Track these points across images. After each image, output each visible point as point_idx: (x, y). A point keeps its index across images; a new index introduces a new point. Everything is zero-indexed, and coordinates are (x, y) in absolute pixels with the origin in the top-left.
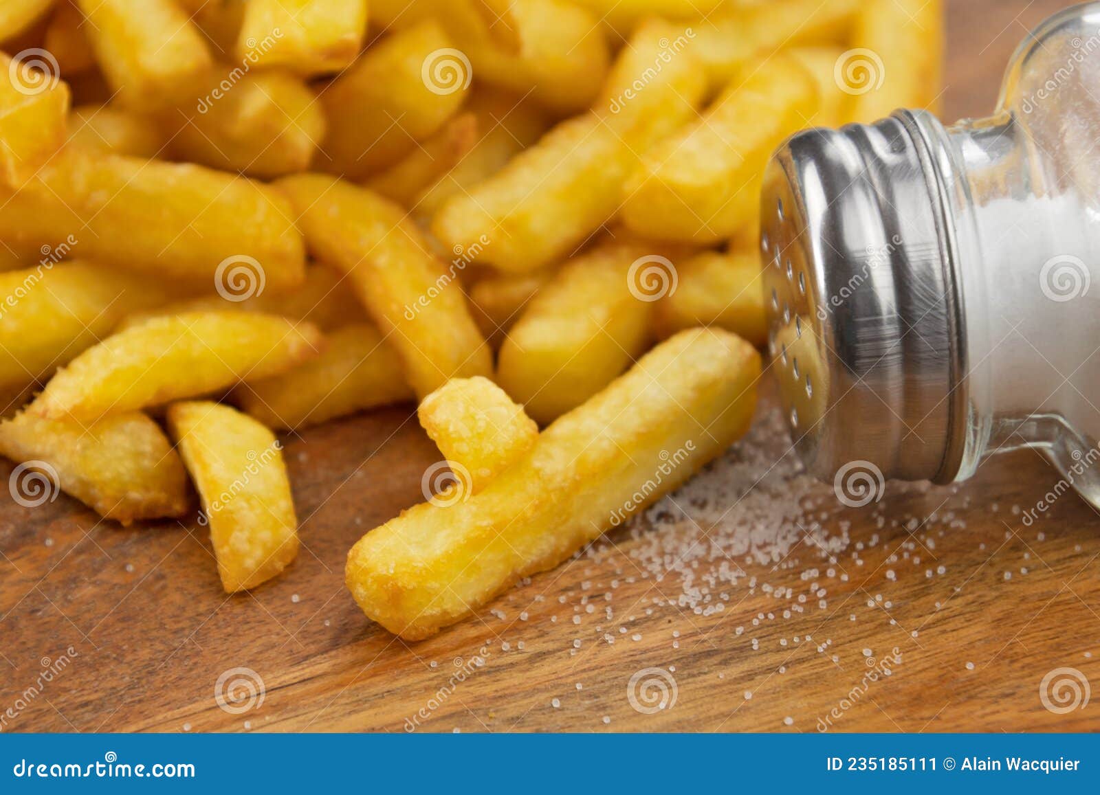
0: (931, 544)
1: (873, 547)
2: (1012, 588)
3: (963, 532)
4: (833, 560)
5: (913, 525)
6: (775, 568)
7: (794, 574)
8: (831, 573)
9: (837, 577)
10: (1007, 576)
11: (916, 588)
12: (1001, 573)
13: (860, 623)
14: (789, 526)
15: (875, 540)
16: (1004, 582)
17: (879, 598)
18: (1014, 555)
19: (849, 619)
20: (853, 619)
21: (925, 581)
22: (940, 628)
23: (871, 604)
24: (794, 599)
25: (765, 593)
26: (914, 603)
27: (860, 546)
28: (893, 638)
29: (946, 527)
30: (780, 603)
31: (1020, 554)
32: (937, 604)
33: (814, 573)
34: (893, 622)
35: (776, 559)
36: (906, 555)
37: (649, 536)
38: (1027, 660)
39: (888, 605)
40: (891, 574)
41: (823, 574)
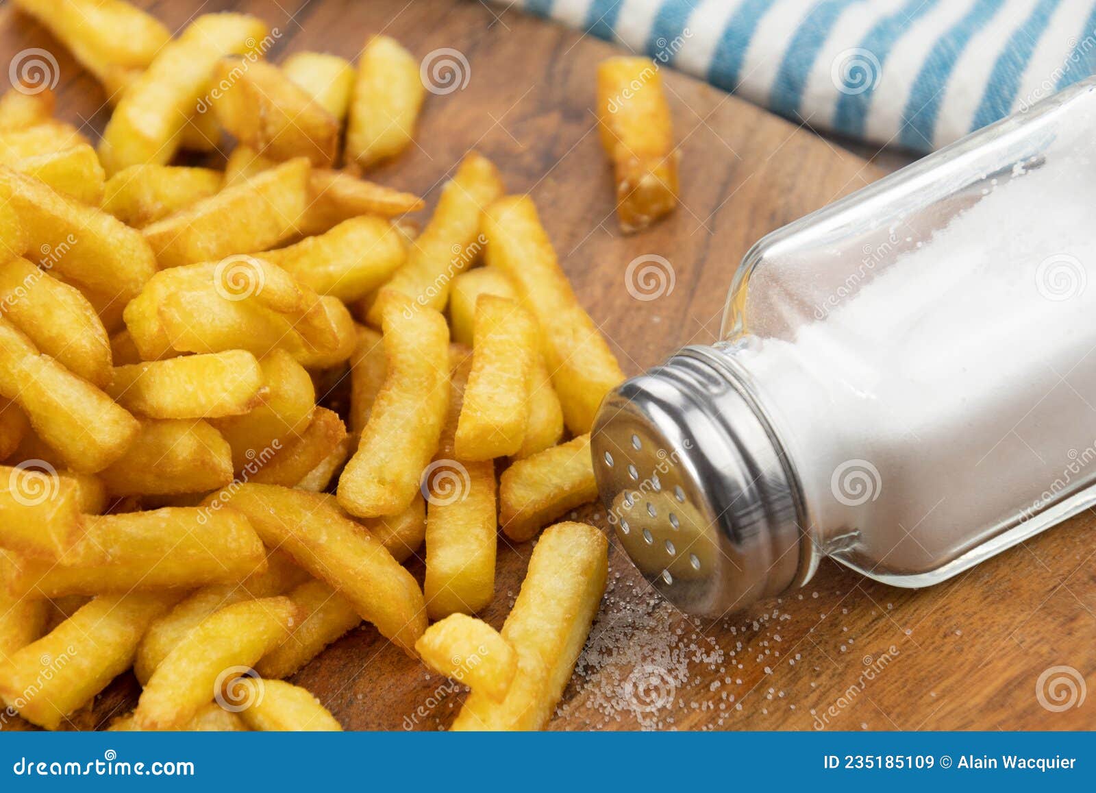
0: (777, 638)
1: (741, 651)
2: (851, 656)
3: (791, 623)
4: (723, 670)
5: (756, 626)
6: (689, 687)
7: (703, 688)
8: (728, 680)
9: (734, 682)
10: (843, 648)
11: (789, 676)
12: (836, 647)
13: (771, 714)
14: (676, 652)
15: (739, 645)
16: (843, 654)
17: (771, 690)
18: (836, 631)
19: (762, 713)
20: (765, 712)
21: (791, 668)
22: (825, 702)
23: (770, 697)
24: (717, 709)
25: (694, 710)
26: (797, 687)
27: (733, 653)
28: (800, 719)
29: (777, 621)
30: (709, 714)
31: (839, 629)
32: (813, 685)
33: (717, 684)
34: (792, 707)
35: (685, 680)
36: (767, 652)
37: (588, 686)
38: (898, 710)
39: (781, 694)
40: (768, 670)
41: (722, 681)
